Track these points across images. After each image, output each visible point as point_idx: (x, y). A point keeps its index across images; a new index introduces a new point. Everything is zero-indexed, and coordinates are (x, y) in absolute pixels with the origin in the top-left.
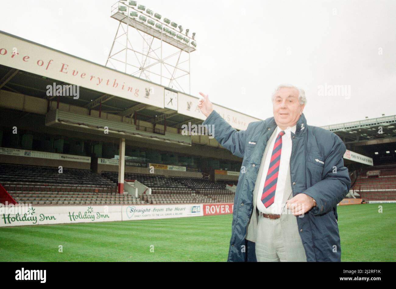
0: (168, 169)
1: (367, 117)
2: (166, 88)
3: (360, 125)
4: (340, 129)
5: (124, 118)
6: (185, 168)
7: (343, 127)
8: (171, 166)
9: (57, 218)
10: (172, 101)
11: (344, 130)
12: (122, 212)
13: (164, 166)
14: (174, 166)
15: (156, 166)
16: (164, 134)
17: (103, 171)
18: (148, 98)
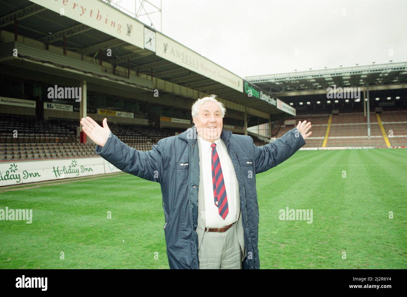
0: (116, 115)
1: (296, 70)
2: (146, 26)
3: (289, 77)
4: (271, 79)
5: (85, 56)
6: (132, 114)
7: (273, 78)
8: (119, 112)
9: (41, 175)
10: (151, 41)
11: (273, 81)
12: (104, 164)
13: (112, 112)
14: (123, 113)
15: (105, 112)
16: (128, 78)
17: (50, 118)
18: (129, 36)
